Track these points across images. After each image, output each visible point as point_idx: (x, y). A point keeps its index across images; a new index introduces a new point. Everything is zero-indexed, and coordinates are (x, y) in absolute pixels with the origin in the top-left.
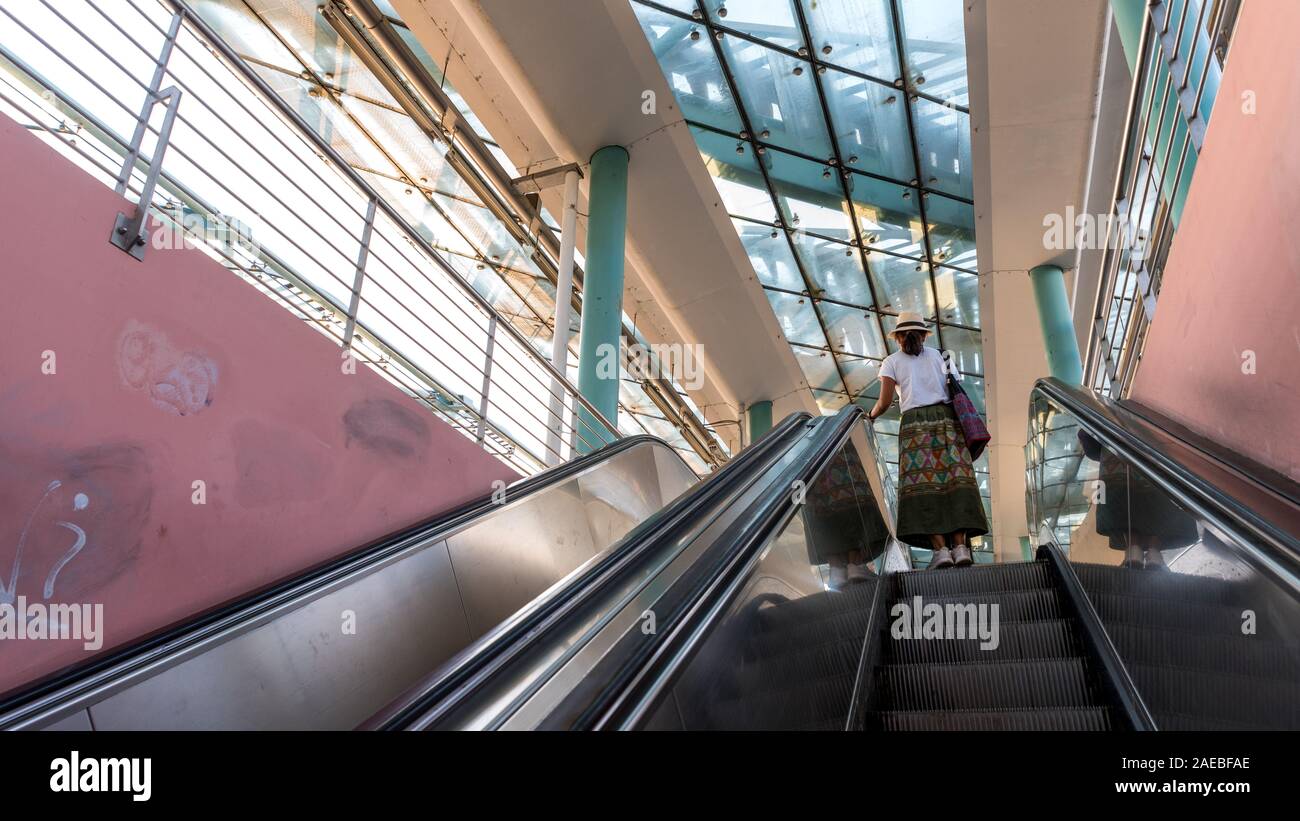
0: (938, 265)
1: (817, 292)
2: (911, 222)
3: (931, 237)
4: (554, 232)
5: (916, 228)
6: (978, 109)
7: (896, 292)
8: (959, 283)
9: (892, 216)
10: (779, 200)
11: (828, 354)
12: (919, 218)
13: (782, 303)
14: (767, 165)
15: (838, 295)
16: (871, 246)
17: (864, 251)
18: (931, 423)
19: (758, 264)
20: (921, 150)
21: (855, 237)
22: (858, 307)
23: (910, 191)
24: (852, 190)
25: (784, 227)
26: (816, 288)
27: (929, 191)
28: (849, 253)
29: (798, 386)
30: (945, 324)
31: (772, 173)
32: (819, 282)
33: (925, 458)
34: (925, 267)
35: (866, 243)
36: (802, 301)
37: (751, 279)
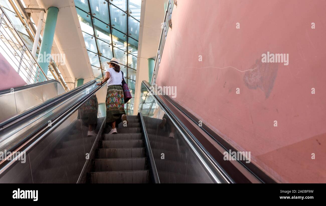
0: (129, 53)
1: (100, 54)
2: (125, 43)
3: (128, 47)
4: (33, 24)
5: (125, 44)
6: (142, 21)
7: (119, 57)
8: (133, 59)
9: (120, 40)
10: (95, 30)
11: (100, 69)
12: (126, 42)
13: (91, 55)
14: (93, 21)
15: (105, 56)
16: (115, 46)
17: (113, 47)
18: (117, 90)
19: (87, 44)
20: (129, 27)
21: (111, 43)
22: (109, 59)
23: (125, 35)
24: (112, 32)
25: (95, 37)
26: (100, 53)
27: (129, 37)
28: (109, 46)
29: (91, 76)
30: (129, 67)
31: (94, 24)
32: (101, 51)
33: (116, 100)
34: (126, 53)
35: (114, 45)
36: (96, 55)
37: (84, 47)
